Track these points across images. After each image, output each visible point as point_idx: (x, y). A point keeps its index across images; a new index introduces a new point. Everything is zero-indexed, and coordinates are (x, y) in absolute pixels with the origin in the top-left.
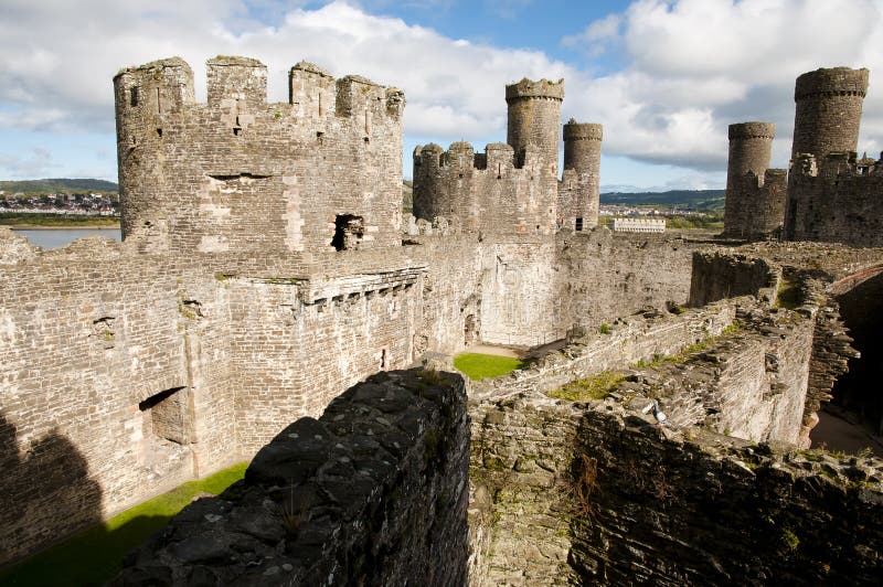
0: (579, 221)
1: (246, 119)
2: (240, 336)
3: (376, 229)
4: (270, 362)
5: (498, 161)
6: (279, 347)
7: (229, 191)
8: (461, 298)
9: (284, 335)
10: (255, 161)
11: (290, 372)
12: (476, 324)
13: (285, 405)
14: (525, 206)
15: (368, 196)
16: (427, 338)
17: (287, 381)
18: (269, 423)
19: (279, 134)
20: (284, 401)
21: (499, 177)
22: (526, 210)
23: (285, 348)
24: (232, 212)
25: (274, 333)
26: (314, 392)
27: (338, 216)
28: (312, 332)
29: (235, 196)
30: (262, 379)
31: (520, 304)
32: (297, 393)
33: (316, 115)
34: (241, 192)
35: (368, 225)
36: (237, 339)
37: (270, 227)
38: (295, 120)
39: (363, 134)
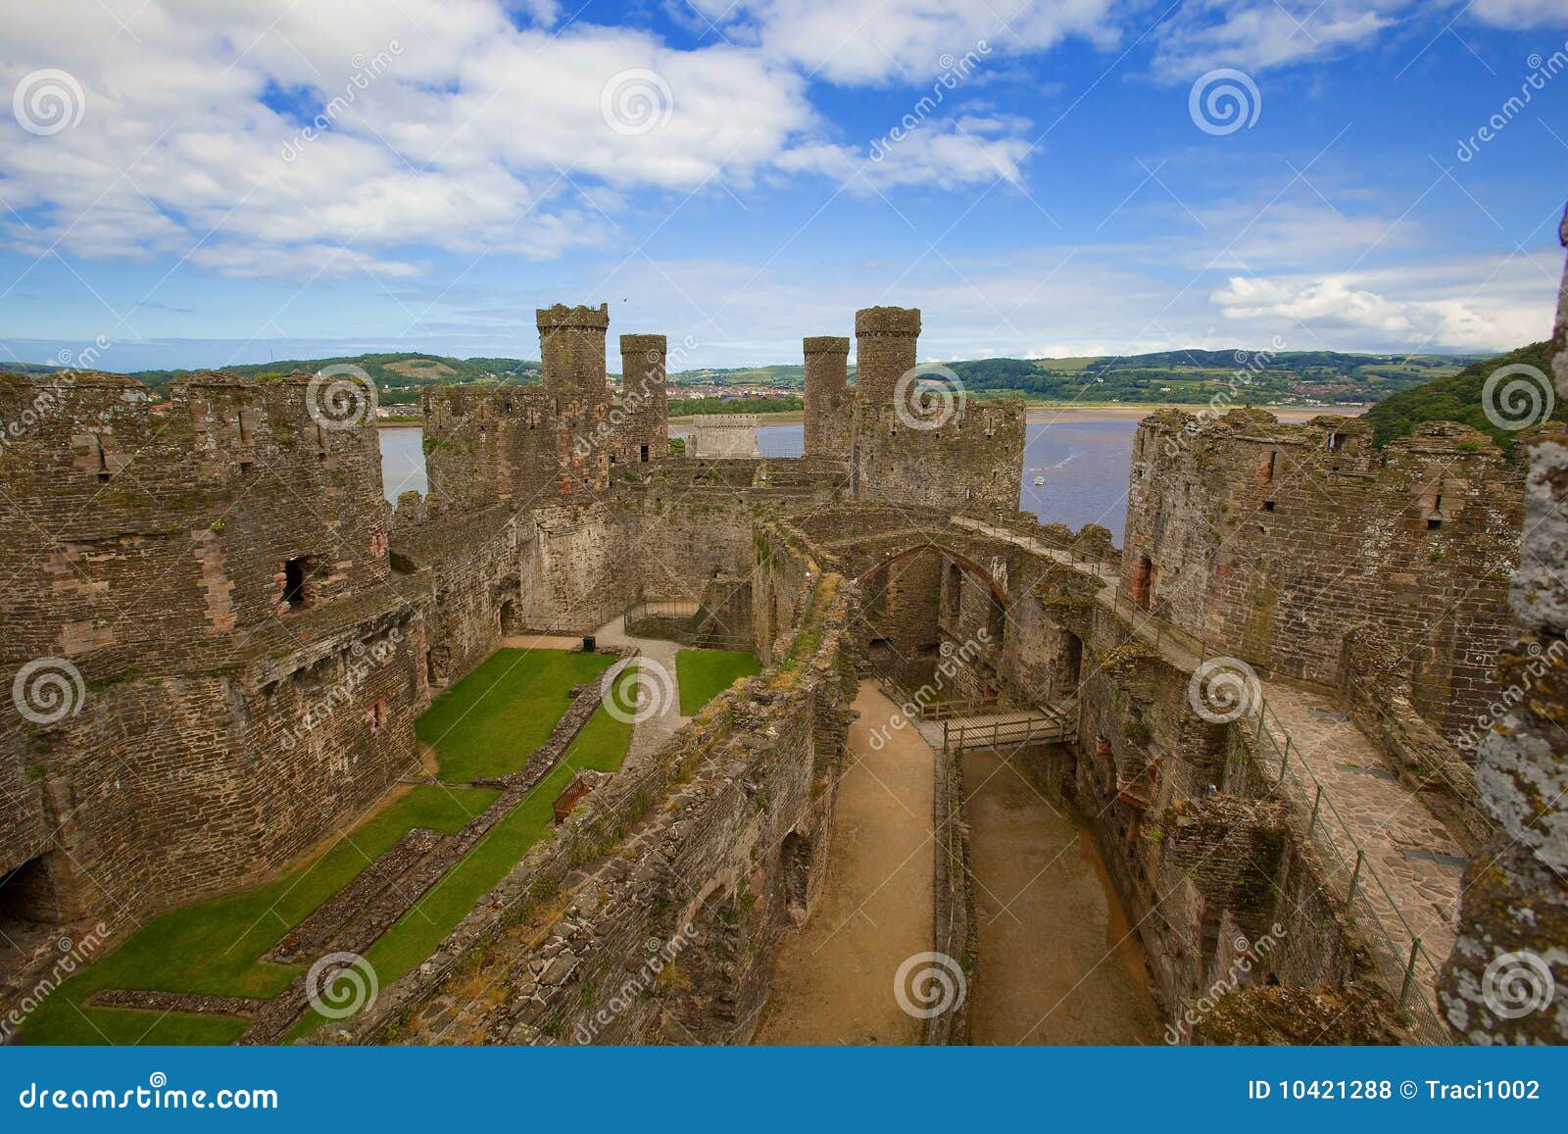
0: (645, 449)
1: (118, 462)
2: (144, 754)
3: (349, 564)
4: (199, 777)
5: (530, 409)
6: (211, 755)
7: (103, 558)
8: (492, 586)
9: (217, 739)
10: (142, 516)
11: (232, 784)
12: (516, 610)
13: (230, 824)
14: (568, 459)
15: (332, 526)
16: (448, 649)
17: (228, 796)
18: (206, 854)
19: (177, 477)
20: (227, 821)
21: (533, 428)
22: (571, 464)
23: (220, 754)
24: (111, 586)
25: (200, 739)
26: (273, 796)
27: (288, 562)
28: (261, 724)
29: (113, 565)
30: (188, 802)
31: (571, 575)
32: (248, 806)
33: (236, 443)
34: (123, 557)
35: (336, 561)
36: (140, 758)
37: (180, 598)
38: (203, 455)
39: (315, 449)
